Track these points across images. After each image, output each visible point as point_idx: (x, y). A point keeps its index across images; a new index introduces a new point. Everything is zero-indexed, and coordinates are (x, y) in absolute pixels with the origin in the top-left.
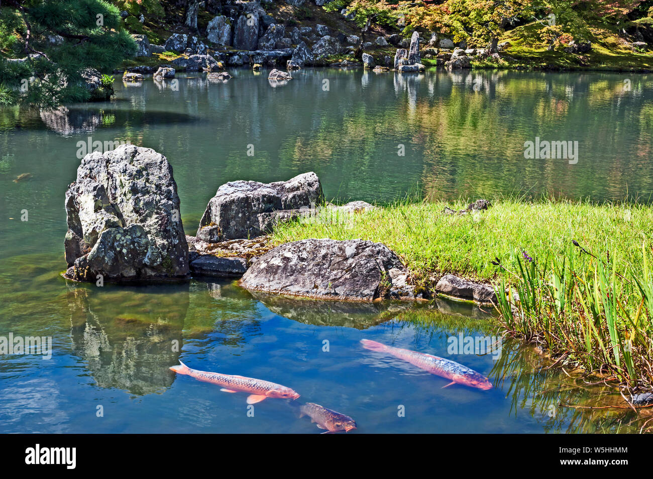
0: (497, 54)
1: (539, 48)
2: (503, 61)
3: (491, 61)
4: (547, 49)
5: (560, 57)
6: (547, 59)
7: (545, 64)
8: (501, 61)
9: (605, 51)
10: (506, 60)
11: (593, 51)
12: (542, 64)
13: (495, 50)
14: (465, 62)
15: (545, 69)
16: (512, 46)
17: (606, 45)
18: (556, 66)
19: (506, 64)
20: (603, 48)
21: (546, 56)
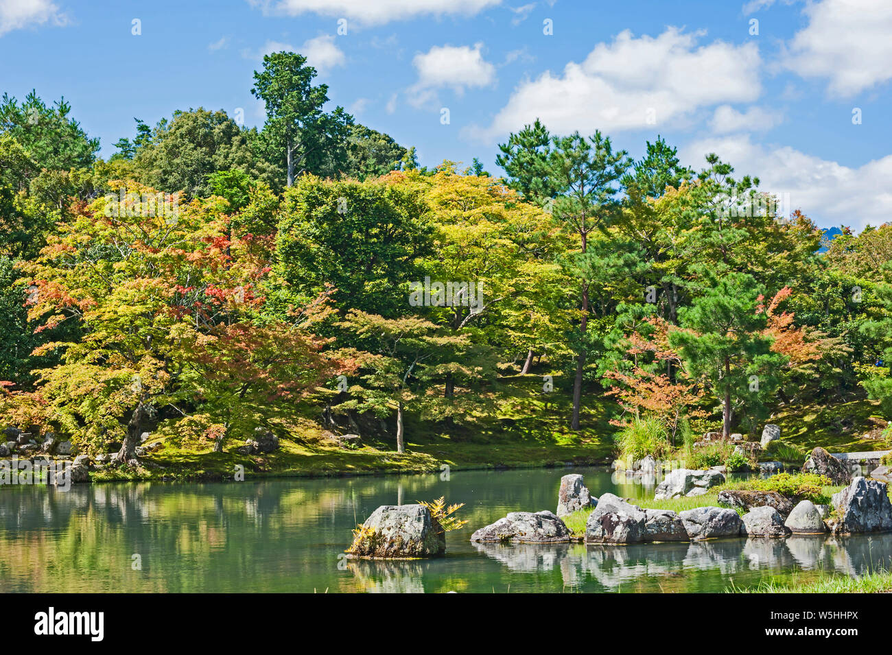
0: (135, 460)
1: (203, 449)
2: (143, 470)
3: (124, 470)
4: (213, 450)
5: (227, 461)
6: (205, 465)
7: (202, 472)
8: (141, 471)
9: (299, 450)
10: (148, 468)
11: (280, 451)
12: (199, 472)
13: (132, 454)
14: (81, 474)
15: (202, 479)
16: (164, 447)
17: (303, 442)
18: (217, 473)
19: (148, 474)
20: (297, 445)
21: (206, 461)
